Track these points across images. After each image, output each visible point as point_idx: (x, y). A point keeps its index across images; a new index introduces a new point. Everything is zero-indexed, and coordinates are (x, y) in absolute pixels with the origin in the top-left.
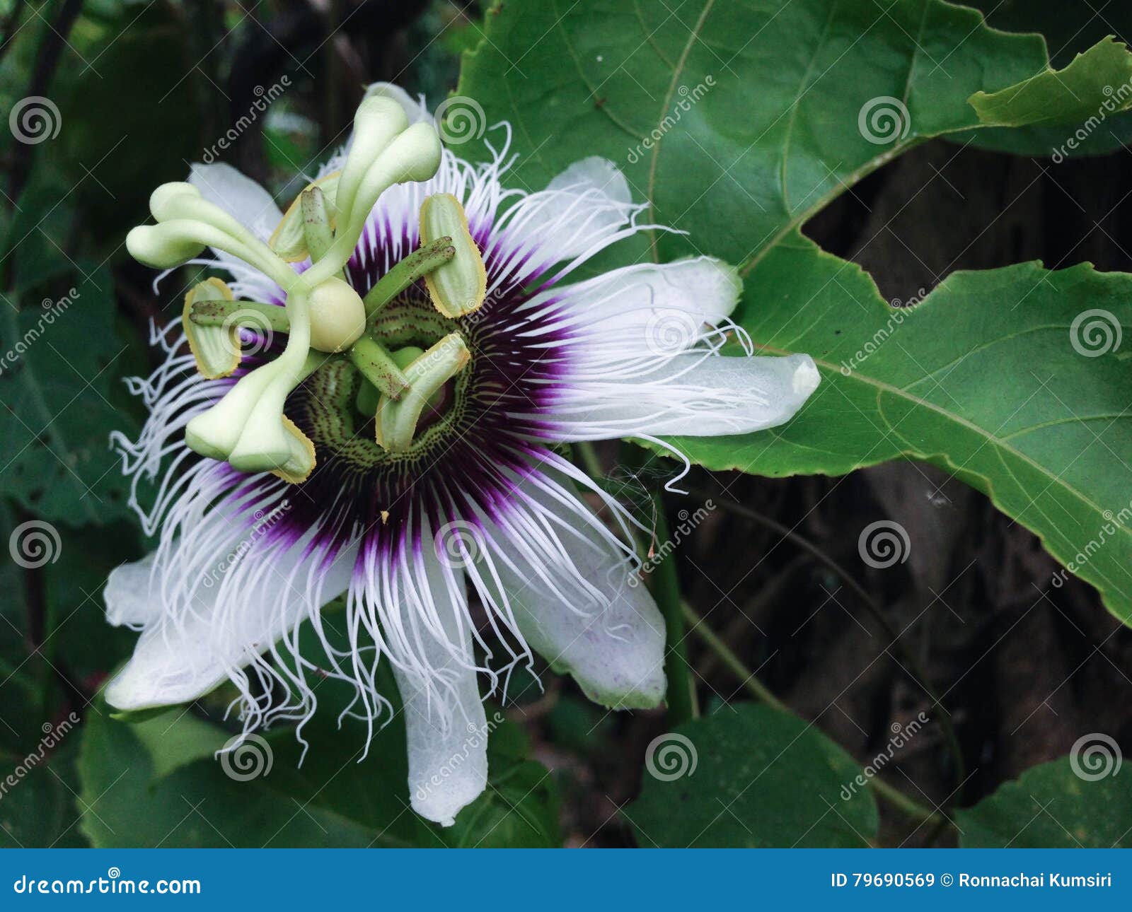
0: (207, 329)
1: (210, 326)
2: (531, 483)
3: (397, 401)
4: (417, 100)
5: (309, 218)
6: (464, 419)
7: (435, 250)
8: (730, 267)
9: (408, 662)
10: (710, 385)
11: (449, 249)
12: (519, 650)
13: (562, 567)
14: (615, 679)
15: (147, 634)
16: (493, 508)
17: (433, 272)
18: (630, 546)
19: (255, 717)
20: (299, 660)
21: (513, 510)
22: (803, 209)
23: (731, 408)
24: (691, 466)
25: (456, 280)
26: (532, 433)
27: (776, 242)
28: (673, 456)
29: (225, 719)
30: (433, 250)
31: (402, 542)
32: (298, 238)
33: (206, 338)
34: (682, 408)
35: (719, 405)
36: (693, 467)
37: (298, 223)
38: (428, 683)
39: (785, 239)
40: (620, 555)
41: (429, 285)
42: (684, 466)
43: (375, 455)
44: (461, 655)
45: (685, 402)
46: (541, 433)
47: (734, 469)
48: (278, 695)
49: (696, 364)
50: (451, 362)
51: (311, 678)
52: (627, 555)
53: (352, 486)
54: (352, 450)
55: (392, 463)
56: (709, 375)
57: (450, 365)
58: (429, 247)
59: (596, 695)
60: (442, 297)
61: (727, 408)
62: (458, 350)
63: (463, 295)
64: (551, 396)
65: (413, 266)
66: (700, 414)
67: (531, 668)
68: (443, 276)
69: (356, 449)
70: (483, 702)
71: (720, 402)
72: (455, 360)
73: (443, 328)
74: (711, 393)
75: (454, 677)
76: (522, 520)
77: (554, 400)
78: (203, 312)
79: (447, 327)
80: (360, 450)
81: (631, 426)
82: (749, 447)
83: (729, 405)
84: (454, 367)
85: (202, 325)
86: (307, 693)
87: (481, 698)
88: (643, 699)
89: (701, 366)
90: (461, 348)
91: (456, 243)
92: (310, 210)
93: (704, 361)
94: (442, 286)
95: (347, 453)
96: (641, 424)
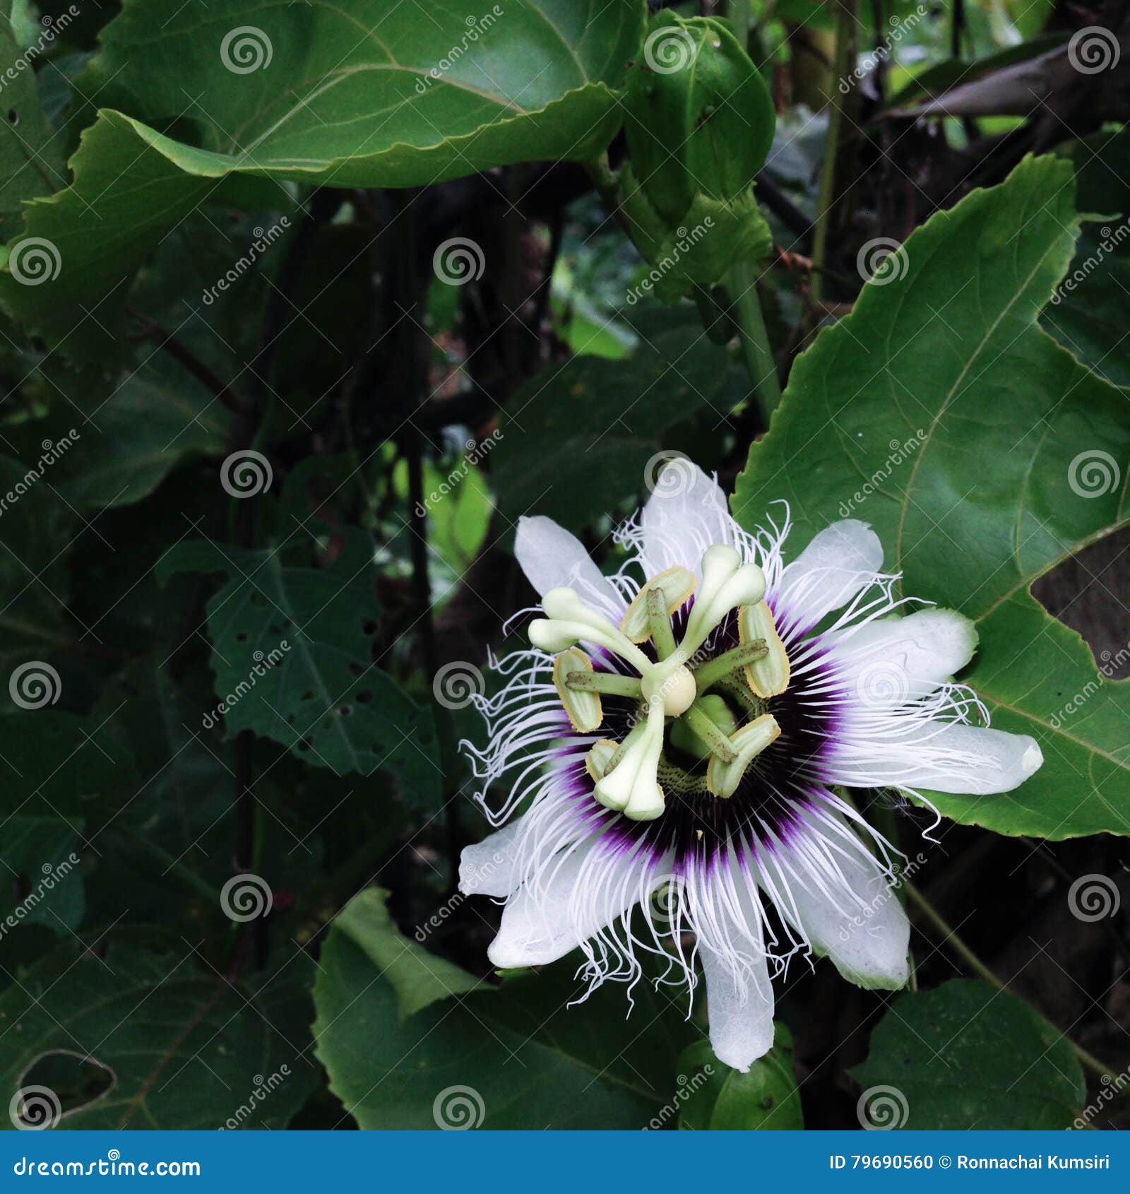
0: (578, 693)
1: (580, 691)
2: (815, 816)
3: (727, 764)
4: (711, 477)
5: (654, 612)
6: (759, 760)
7: (754, 649)
8: (967, 621)
9: (719, 947)
10: (954, 747)
11: (765, 649)
12: (799, 939)
13: (838, 885)
14: (866, 964)
15: (509, 908)
16: (785, 834)
17: (750, 664)
18: (887, 867)
19: (599, 978)
20: (630, 937)
21: (801, 837)
22: (1032, 570)
23: (971, 768)
24: (942, 818)
25: (768, 670)
26: (815, 776)
27: (1008, 597)
28: (926, 807)
29: (575, 979)
30: (752, 649)
31: (715, 857)
32: (643, 625)
33: (578, 701)
34: (931, 765)
35: (963, 765)
36: (943, 818)
37: (644, 612)
38: (734, 964)
39: (1016, 595)
40: (879, 872)
41: (747, 672)
42: (936, 818)
43: (687, 782)
44: (758, 944)
45: (935, 761)
46: (822, 777)
47: (975, 825)
48: (613, 962)
49: (944, 729)
50: (768, 736)
51: (638, 952)
52: (884, 872)
53: (672, 806)
54: (669, 777)
55: (703, 792)
56: (955, 738)
57: (766, 739)
58: (749, 646)
59: (851, 976)
60: (757, 682)
61: (968, 767)
62: (772, 728)
63: (773, 682)
64: (830, 750)
65: (737, 659)
66: (948, 772)
67: (809, 956)
68: (759, 667)
69: (671, 776)
70: (771, 981)
71: (963, 762)
72: (770, 735)
73: (739, 681)
74: (955, 754)
75: (749, 960)
76: (808, 846)
77: (833, 753)
78: (576, 681)
79: (742, 681)
80: (675, 777)
81: (893, 777)
82: (986, 805)
83: (970, 765)
84: (769, 739)
85: (574, 690)
86: (634, 962)
87: (770, 977)
88: (889, 982)
89: (947, 731)
90: (774, 727)
91: (768, 644)
92: (655, 606)
93: (951, 727)
94: (758, 675)
95: (666, 780)
96: (901, 777)
